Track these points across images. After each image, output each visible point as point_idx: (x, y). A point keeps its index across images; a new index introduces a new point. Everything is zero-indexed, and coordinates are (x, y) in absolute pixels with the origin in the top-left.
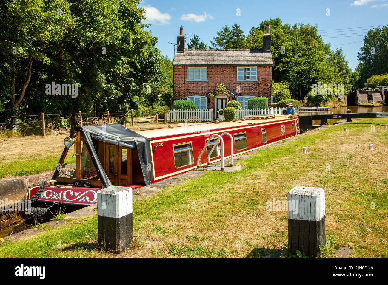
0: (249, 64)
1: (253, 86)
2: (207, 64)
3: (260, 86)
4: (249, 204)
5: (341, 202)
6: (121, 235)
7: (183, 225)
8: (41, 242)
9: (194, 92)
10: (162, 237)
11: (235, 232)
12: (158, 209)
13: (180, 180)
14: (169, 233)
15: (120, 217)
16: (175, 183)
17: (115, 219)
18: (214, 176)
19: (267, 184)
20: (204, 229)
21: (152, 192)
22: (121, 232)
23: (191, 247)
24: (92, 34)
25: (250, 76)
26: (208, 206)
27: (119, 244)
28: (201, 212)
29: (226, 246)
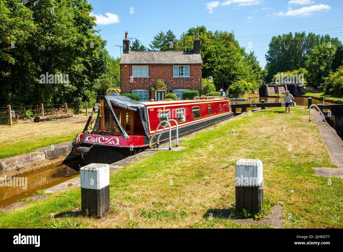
0: (183, 63)
1: (187, 82)
2: (148, 63)
3: (192, 81)
4: (198, 176)
5: (269, 171)
6: (101, 203)
7: (148, 194)
8: (30, 212)
9: (138, 86)
10: (133, 204)
11: (191, 198)
12: (124, 182)
13: (136, 159)
14: (138, 201)
15: (100, 188)
16: (133, 161)
17: (96, 190)
18: (165, 155)
19: (209, 160)
20: (165, 196)
21: (115, 169)
22: (102, 200)
23: (158, 211)
24: (52, 37)
25: (184, 73)
26: (165, 179)
27: (100, 211)
28: (161, 183)
29: (185, 208)
